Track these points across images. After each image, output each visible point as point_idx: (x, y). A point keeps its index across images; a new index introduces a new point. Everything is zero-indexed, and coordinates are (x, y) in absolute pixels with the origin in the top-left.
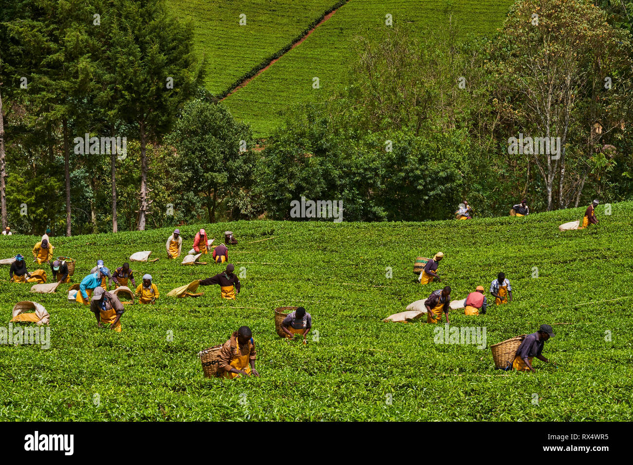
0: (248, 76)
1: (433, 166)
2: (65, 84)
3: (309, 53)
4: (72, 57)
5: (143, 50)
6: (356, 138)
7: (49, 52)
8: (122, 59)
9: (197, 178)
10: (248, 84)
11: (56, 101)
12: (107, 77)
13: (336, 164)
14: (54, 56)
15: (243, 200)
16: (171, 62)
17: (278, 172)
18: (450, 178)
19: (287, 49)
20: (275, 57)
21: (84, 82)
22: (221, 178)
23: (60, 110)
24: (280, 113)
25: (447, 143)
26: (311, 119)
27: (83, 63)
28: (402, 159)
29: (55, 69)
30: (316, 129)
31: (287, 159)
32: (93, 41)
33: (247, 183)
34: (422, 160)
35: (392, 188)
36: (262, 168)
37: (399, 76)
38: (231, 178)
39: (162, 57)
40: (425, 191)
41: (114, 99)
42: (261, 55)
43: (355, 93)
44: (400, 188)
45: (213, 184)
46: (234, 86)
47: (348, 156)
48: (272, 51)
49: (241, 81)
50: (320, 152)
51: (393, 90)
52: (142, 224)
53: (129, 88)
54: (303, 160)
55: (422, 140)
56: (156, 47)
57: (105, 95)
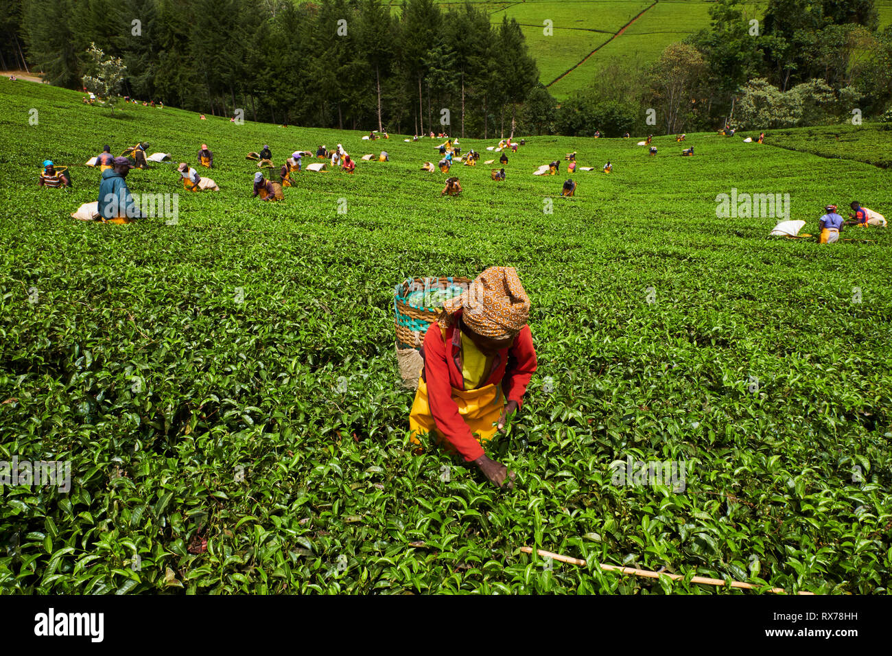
0: (559, 78)
1: (624, 116)
2: (487, 81)
3: (584, 68)
4: (490, 71)
5: (516, 69)
6: (595, 103)
7: (482, 69)
8: (508, 72)
9: (535, 118)
10: (559, 81)
11: (484, 88)
12: (502, 79)
13: (586, 114)
14: (483, 71)
15: (552, 126)
16: (526, 73)
17: (564, 117)
18: (630, 121)
19: (575, 67)
20: (571, 70)
21: (493, 82)
22: (544, 118)
23: (485, 92)
24: (567, 94)
25: (630, 107)
26: (578, 96)
27: (494, 74)
28: (612, 113)
29: (484, 76)
30: (580, 100)
31: (568, 111)
32: (498, 65)
33: (553, 120)
34: (620, 113)
35: (608, 124)
36: (558, 115)
37: (614, 79)
38: (547, 119)
39: (523, 71)
40: (620, 126)
41: (504, 87)
42: (565, 70)
43: (597, 86)
44: (610, 124)
45: (541, 121)
46: (554, 82)
47: (591, 111)
48: (570, 68)
49: (557, 80)
50: (581, 109)
51: (611, 85)
52: (512, 135)
53: (510, 83)
54: (574, 112)
55: (621, 105)
56: (521, 67)
57: (501, 85)
